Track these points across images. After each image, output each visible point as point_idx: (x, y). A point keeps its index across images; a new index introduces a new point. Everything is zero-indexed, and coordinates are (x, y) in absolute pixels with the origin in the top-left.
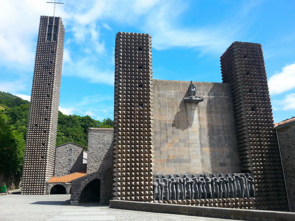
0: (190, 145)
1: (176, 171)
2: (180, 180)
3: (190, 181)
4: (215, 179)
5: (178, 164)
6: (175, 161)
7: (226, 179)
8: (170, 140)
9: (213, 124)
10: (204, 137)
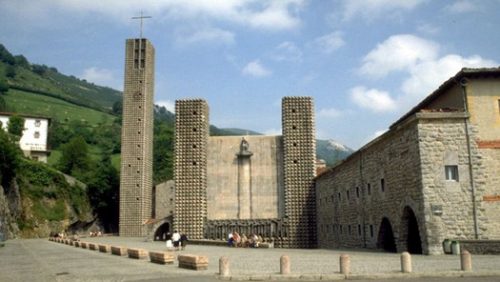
2: (225, 224)
3: (233, 225)
4: (255, 223)
7: (264, 223)
8: (223, 191)
9: (263, 176)
10: (254, 187)
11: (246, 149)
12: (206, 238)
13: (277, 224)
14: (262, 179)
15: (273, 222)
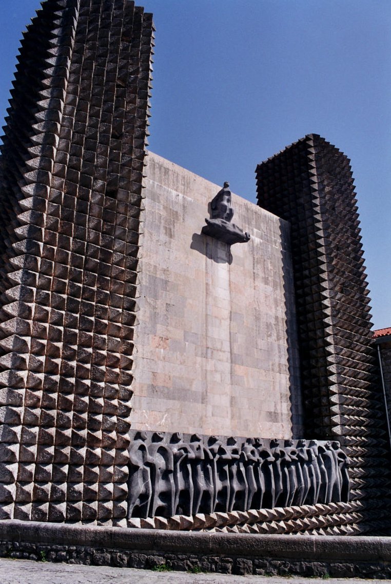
0: (209, 351)
1: (172, 423)
2: (205, 452)
5: (177, 404)
6: (170, 396)
7: (302, 453)
8: (160, 329)
9: (258, 309)
10: (240, 337)
14: (256, 318)
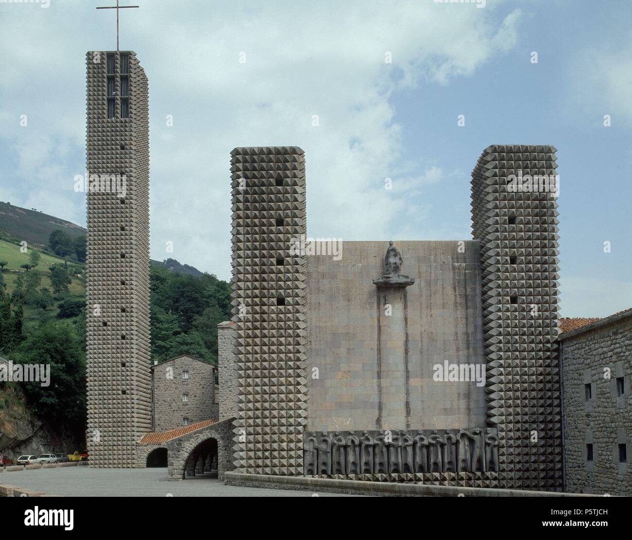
1: (355, 423)
2: (353, 441)
3: (371, 443)
4: (422, 439)
5: (358, 412)
6: (352, 406)
7: (443, 439)
8: (344, 367)
9: (434, 331)
10: (414, 358)
11: (397, 268)
12: (311, 472)
13: (472, 441)
14: (432, 340)
15: (463, 435)
